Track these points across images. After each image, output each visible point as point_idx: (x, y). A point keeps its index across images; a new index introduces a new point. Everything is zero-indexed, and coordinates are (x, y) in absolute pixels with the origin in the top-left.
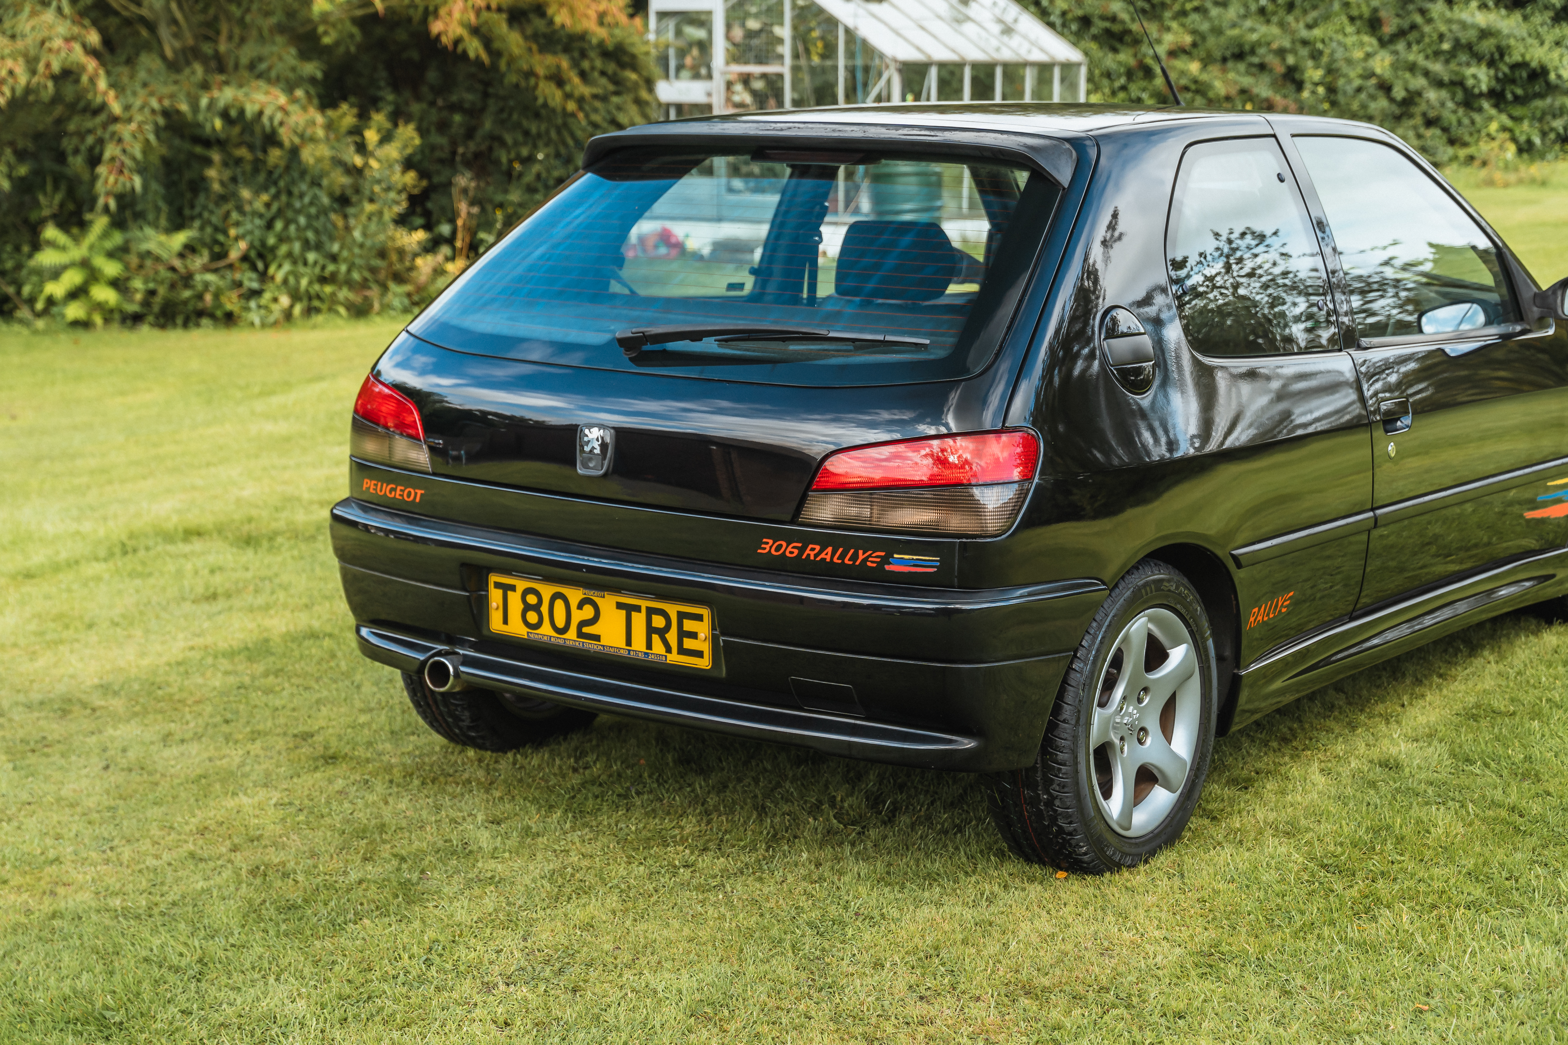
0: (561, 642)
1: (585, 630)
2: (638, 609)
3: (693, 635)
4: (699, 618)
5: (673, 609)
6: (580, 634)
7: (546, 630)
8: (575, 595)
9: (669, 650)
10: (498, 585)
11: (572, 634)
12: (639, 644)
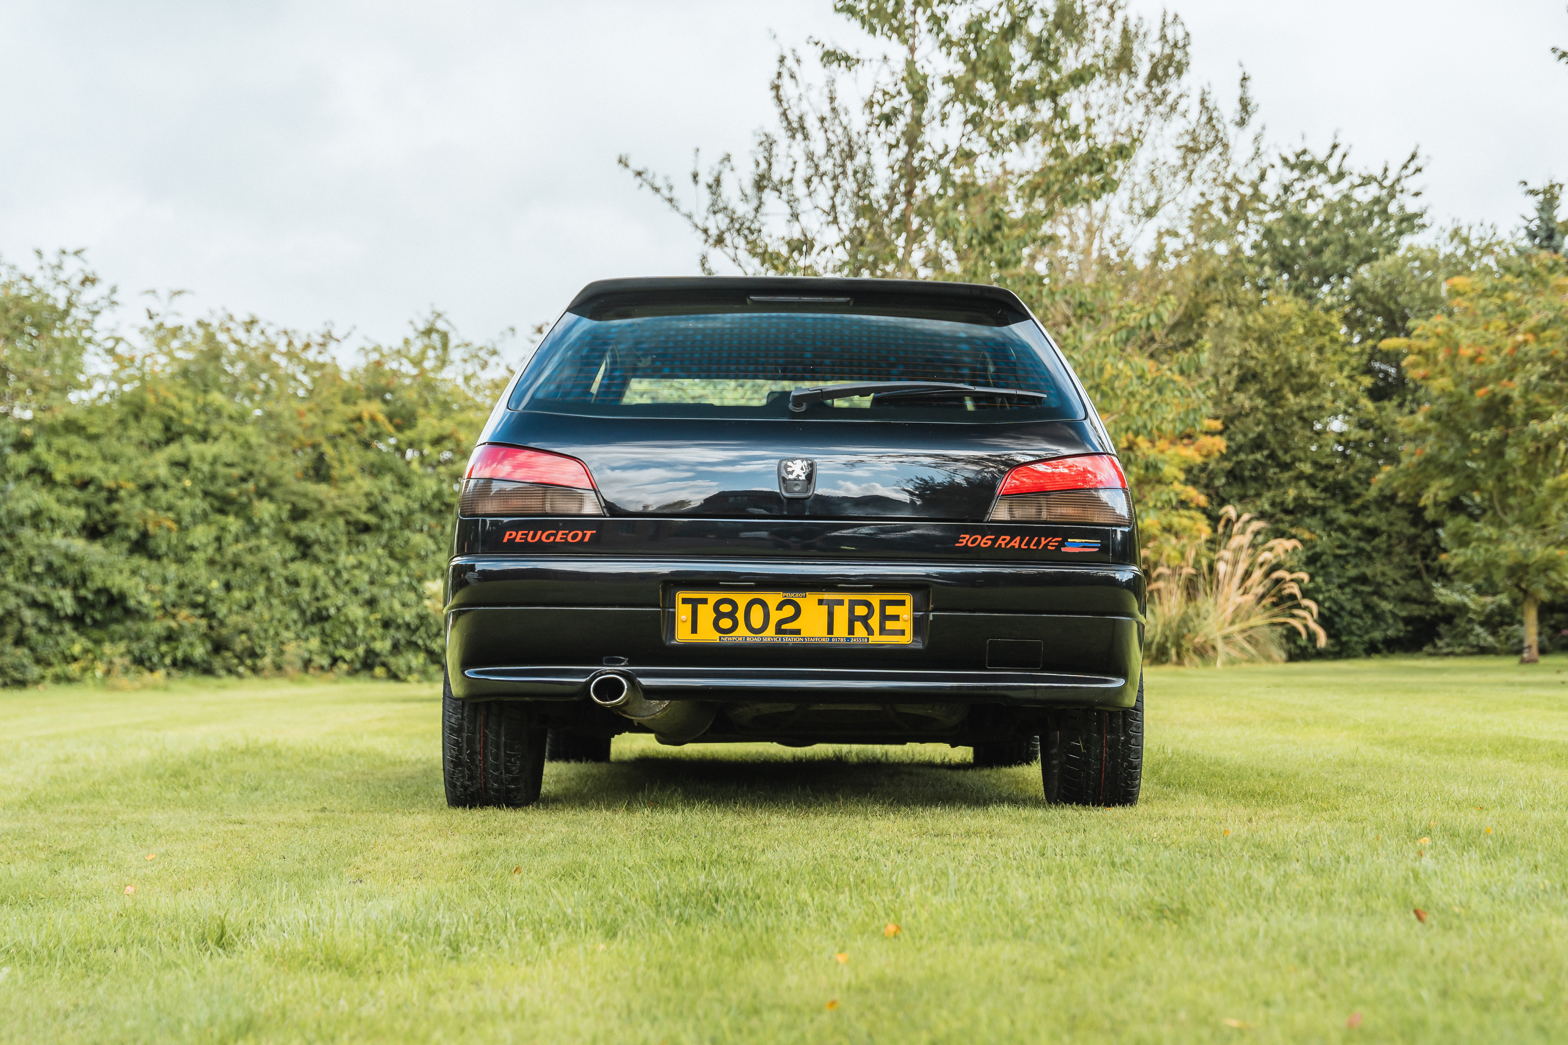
0: (758, 640)
1: (784, 627)
2: (841, 603)
3: (896, 618)
4: (902, 603)
5: (875, 599)
6: (779, 631)
7: (742, 632)
8: (773, 599)
9: (870, 632)
10: (685, 601)
11: (770, 632)
12: (841, 630)
